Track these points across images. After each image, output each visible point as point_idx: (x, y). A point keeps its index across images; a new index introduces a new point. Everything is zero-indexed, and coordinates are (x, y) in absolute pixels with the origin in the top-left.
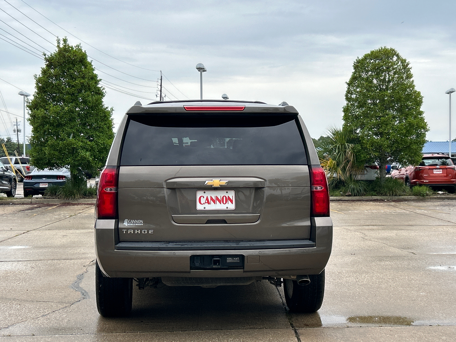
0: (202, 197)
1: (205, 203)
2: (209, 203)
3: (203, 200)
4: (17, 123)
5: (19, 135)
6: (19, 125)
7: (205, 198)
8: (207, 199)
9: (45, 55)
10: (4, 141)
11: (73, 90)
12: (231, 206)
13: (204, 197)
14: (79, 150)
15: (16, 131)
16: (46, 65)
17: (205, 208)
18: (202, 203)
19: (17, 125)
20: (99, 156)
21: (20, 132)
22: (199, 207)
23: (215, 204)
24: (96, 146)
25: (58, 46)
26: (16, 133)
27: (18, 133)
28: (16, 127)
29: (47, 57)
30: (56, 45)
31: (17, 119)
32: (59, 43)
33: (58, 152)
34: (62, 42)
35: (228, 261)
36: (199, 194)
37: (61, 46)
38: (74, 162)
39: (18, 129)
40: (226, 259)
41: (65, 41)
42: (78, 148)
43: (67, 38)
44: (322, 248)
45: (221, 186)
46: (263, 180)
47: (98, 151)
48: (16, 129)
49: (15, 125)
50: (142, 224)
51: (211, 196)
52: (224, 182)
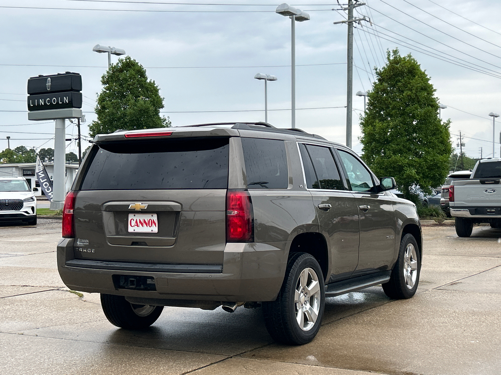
0: (132, 220)
1: (135, 225)
2: (138, 226)
3: (133, 223)
4: (461, 136)
5: (463, 149)
6: (462, 139)
7: (135, 221)
8: (136, 222)
9: (376, 69)
10: (457, 156)
11: (400, 104)
12: (155, 229)
13: (133, 220)
14: (405, 167)
15: (460, 145)
16: (378, 79)
17: (134, 230)
18: (133, 226)
19: (460, 139)
20: (429, 174)
21: (463, 146)
22: (131, 230)
23: (143, 226)
24: (425, 163)
25: (388, 58)
26: (460, 147)
27: (461, 148)
28: (459, 140)
29: (378, 71)
30: (387, 56)
31: (460, 132)
32: (389, 55)
33: (384, 170)
34: (392, 54)
35: (148, 282)
36: (131, 217)
37: (392, 58)
38: (400, 181)
39: (462, 143)
40: (147, 280)
41: (395, 52)
42: (403, 165)
43: (398, 49)
44: (228, 274)
45: (142, 209)
46: (179, 204)
47: (427, 168)
48: (460, 143)
49: (459, 139)
50: (88, 244)
51: (140, 219)
52: (144, 205)
